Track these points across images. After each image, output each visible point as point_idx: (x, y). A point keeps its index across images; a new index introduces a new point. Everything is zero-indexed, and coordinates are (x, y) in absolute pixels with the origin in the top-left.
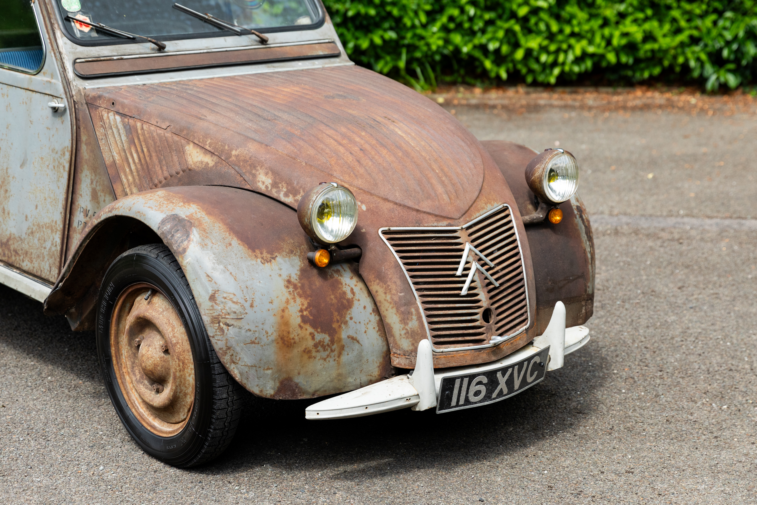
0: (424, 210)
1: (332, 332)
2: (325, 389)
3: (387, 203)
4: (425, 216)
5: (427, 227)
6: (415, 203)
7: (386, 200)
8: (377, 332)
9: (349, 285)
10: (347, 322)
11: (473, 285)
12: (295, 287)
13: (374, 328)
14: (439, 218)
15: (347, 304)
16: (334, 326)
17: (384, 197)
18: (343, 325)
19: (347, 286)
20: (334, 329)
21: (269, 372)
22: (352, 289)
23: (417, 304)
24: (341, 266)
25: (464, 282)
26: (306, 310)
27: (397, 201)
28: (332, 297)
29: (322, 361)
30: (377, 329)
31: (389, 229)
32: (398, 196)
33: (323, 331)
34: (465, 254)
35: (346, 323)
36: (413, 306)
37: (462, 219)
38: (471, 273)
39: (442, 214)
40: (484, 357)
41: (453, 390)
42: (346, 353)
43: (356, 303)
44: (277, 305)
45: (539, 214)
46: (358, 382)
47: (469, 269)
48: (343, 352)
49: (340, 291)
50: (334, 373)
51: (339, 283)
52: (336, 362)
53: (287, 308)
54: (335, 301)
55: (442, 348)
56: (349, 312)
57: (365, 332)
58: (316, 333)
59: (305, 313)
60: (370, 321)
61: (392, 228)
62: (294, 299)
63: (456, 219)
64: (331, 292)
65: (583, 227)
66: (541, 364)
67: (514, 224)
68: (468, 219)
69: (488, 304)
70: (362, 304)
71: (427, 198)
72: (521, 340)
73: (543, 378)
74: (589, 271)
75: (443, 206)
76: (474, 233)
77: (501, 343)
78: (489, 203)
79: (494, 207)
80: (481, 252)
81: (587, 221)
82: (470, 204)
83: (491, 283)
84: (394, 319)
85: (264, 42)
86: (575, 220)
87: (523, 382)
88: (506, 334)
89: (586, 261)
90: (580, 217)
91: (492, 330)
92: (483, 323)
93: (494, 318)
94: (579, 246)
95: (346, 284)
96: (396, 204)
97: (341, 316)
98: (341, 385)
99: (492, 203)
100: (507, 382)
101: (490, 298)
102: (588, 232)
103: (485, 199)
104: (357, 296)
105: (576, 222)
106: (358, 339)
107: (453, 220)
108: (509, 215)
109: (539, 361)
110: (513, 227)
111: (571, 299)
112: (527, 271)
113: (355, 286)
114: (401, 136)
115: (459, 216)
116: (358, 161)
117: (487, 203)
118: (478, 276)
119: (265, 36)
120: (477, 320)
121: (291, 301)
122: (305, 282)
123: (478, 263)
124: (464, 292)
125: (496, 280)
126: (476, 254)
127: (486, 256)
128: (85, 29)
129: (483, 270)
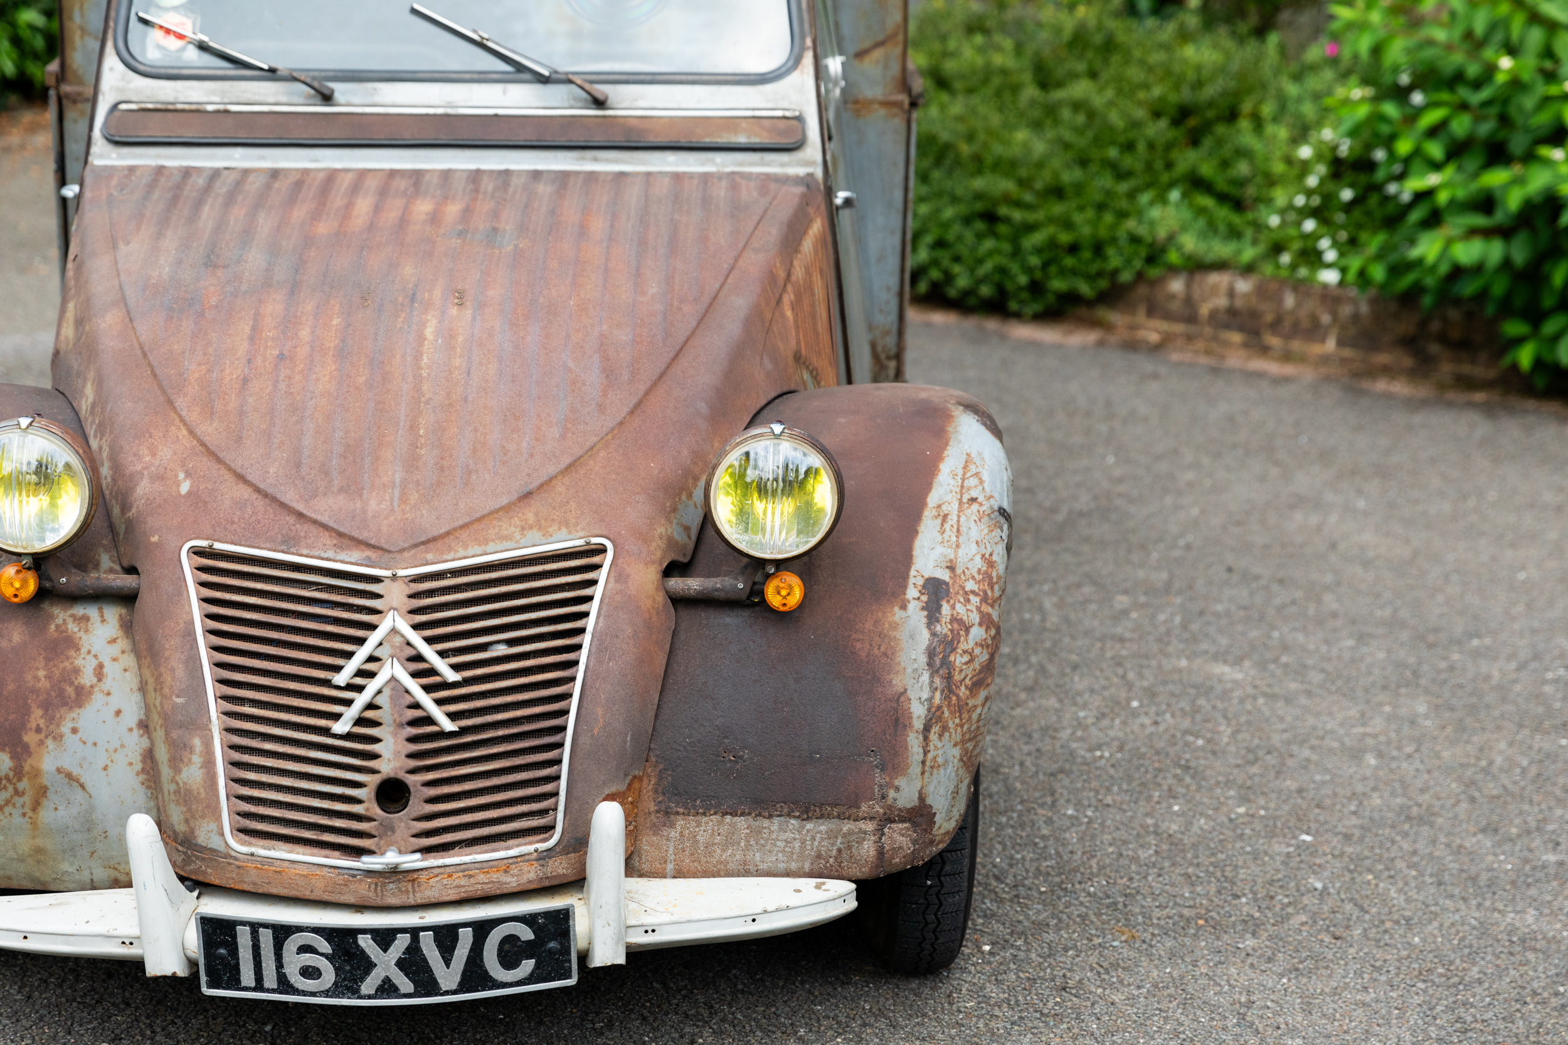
0: (319, 518)
1: (20, 752)
2: (8, 873)
3: (241, 486)
4: (313, 530)
5: (306, 556)
6: (301, 497)
7: (241, 478)
8: (138, 774)
9: (95, 656)
10: (62, 736)
11: (370, 714)
13: (130, 764)
14: (346, 541)
15: (73, 695)
16: (26, 738)
17: (239, 470)
18: (49, 742)
19: (90, 658)
20: (26, 748)
22: (101, 666)
23: (210, 730)
24: (100, 609)
25: (348, 703)
27: (262, 486)
28: (41, 673)
30: (139, 766)
31: (211, 547)
32: (271, 474)
34: (374, 638)
35: (59, 738)
36: (198, 732)
37: (406, 554)
38: (372, 686)
39: (356, 534)
40: (363, 890)
41: (237, 948)
42: (53, 806)
43: (98, 698)
45: (736, 579)
46: (85, 876)
47: (371, 675)
48: (45, 802)
49: (67, 664)
50: (25, 844)
51: (70, 642)
52: (27, 819)
54: (44, 684)
55: (255, 845)
56: (73, 715)
57: (105, 769)
60: (122, 746)
61: (218, 546)
63: (389, 552)
64: (41, 662)
65: (924, 636)
66: (544, 943)
67: (598, 591)
68: (430, 557)
69: (401, 768)
70: (115, 702)
71: (341, 490)
72: (513, 876)
73: (571, 982)
74: (906, 748)
75: (370, 514)
76: (431, 593)
77: (422, 869)
78: (540, 529)
79: (550, 539)
80: (429, 640)
81: (951, 622)
82: (461, 523)
83: (429, 720)
84: (162, 754)
85: (599, 103)
86: (898, 614)
87: (475, 975)
88: (451, 852)
89: (897, 720)
90: (923, 609)
91: (393, 831)
92: (377, 811)
93: (417, 806)
94: (877, 680)
95: (89, 652)
96: (258, 490)
97: (51, 719)
98: (45, 875)
99: (551, 530)
100: (400, 964)
101: (411, 756)
102: (938, 649)
103: (530, 517)
104: (107, 684)
105: (897, 618)
106: (82, 781)
107: (380, 552)
108: (597, 567)
109: (532, 937)
110: (590, 599)
111: (812, 808)
112: (583, 711)
113: (114, 660)
114: (421, 338)
115: (406, 545)
116: (245, 381)
117: (531, 528)
118: (391, 697)
119: (602, 90)
120: (359, 801)
123: (402, 665)
124: (340, 727)
125: (453, 716)
126: (409, 644)
127: (442, 654)
128: (173, 43)
129: (414, 686)
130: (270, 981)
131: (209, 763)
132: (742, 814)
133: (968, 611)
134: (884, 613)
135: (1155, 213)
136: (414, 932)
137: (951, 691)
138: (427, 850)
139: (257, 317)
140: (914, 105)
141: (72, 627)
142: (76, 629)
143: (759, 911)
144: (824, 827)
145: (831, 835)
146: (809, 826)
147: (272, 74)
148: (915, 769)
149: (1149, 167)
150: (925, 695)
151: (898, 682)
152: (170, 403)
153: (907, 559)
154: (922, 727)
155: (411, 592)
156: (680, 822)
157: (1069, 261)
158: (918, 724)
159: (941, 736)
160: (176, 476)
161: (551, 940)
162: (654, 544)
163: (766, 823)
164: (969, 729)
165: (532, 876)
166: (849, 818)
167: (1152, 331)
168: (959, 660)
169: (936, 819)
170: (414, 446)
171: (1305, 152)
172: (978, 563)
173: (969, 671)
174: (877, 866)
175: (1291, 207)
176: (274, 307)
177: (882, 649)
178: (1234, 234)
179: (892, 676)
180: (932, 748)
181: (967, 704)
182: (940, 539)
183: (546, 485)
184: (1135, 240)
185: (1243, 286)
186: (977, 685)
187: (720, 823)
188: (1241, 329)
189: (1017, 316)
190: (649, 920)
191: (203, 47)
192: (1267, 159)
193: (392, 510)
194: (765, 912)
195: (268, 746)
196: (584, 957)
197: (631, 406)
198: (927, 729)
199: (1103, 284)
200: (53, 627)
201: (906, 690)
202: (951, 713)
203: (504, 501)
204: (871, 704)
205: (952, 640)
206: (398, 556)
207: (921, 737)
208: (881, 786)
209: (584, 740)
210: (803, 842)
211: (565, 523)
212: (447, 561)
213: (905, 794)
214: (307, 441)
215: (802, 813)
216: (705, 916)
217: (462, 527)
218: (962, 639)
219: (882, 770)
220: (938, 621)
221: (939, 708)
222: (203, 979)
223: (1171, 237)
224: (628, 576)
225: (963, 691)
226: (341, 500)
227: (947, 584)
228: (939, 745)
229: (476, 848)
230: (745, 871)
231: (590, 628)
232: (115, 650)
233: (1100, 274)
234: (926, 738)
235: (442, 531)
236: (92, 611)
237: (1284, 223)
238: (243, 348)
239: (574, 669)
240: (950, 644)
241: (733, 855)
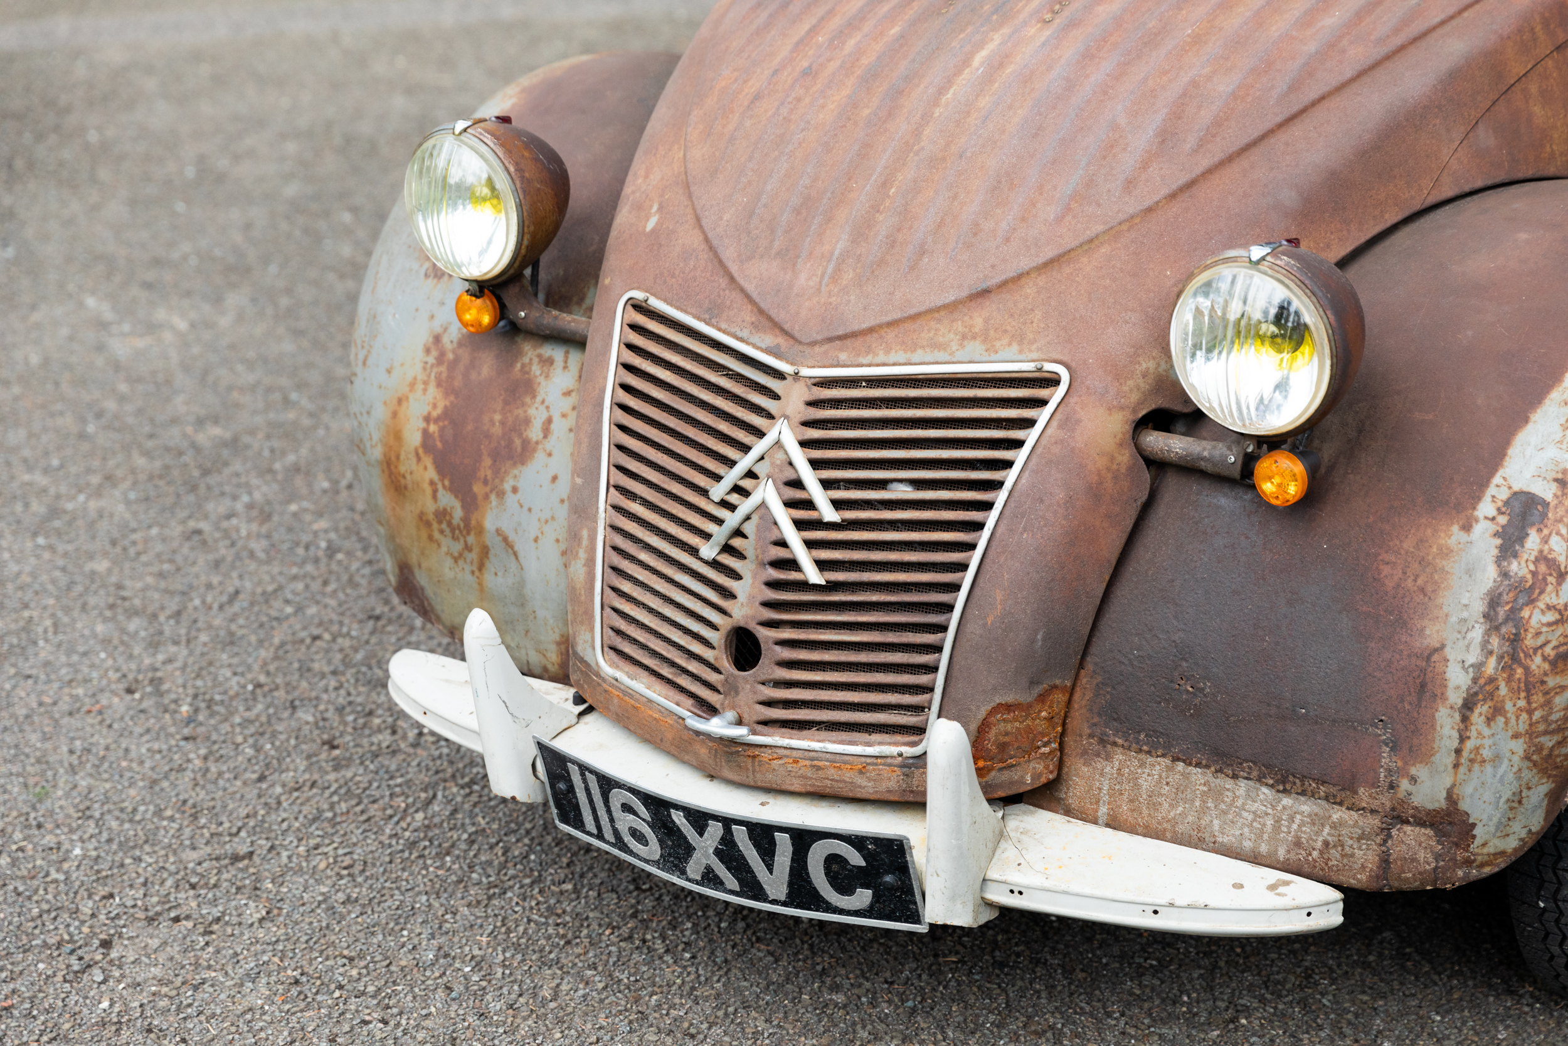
0: (747, 285)
1: (471, 504)
3: (696, 231)
4: (738, 300)
5: (724, 332)
6: (739, 256)
7: (699, 221)
8: (563, 554)
9: (548, 408)
10: (504, 493)
11: (737, 542)
12: (441, 358)
13: (558, 541)
14: (764, 321)
15: (519, 449)
16: (475, 488)
17: (700, 212)
18: (493, 497)
19: (542, 408)
20: (474, 497)
22: (549, 421)
23: (597, 522)
24: (567, 353)
25: (719, 522)
26: (437, 420)
27: (711, 235)
28: (497, 417)
29: (449, 562)
30: (564, 545)
31: (647, 300)
32: (724, 222)
33: (454, 490)
34: (760, 447)
35: (501, 494)
37: (817, 349)
38: (744, 508)
39: (773, 313)
40: (702, 755)
41: (573, 787)
42: (493, 570)
43: (540, 457)
44: (395, 384)
47: (746, 493)
48: (488, 564)
49: (520, 411)
51: (530, 386)
52: (475, 578)
53: (407, 398)
54: (497, 430)
55: (622, 670)
56: (516, 472)
57: (536, 540)
58: (440, 486)
59: (433, 428)
60: (553, 518)
61: (654, 301)
62: (426, 383)
63: (800, 343)
64: (499, 405)
65: (1490, 574)
66: (879, 875)
67: (1035, 436)
68: (843, 357)
69: (753, 617)
70: (554, 465)
71: (779, 254)
72: (869, 779)
73: (920, 928)
74: (1433, 727)
75: (795, 290)
76: (837, 403)
77: (766, 746)
78: (984, 341)
79: (994, 357)
80: (815, 464)
81: (1536, 561)
82: (889, 318)
86: (1456, 535)
87: (804, 891)
88: (805, 733)
89: (1423, 686)
90: (1496, 534)
91: (737, 693)
92: (726, 664)
93: (766, 668)
94: (1402, 623)
95: (543, 402)
96: (707, 240)
97: (497, 472)
99: (998, 344)
100: (719, 854)
101: (767, 604)
102: (1505, 597)
104: (551, 444)
105: (1452, 542)
106: (516, 548)
107: (791, 342)
108: (1042, 402)
109: (863, 864)
110: (1022, 444)
111: (1291, 778)
112: (977, 591)
113: (564, 416)
114: (966, 62)
115: (819, 337)
116: (757, 98)
117: (974, 338)
118: (758, 527)
120: (711, 645)
121: (420, 387)
122: (465, 355)
123: (777, 489)
124: (708, 550)
125: (822, 565)
126: (791, 464)
127: (825, 484)
129: (784, 518)
130: (608, 834)
131: (591, 562)
132: (1198, 765)
134: (1436, 531)
136: (726, 822)
137: (1514, 658)
138: (775, 724)
139: (826, 17)
141: (536, 369)
142: (538, 373)
143: (1163, 902)
144: (1307, 807)
145: (1317, 821)
146: (1287, 801)
148: (1445, 758)
150: (1472, 658)
151: (1433, 634)
153: (1496, 457)
154: (1460, 702)
155: (811, 398)
156: (1119, 756)
158: (1456, 698)
159: (1489, 720)
160: (651, 207)
161: (888, 873)
162: (1130, 383)
163: (1229, 784)
164: (1545, 719)
165: (892, 785)
166: (1341, 804)
168: (1537, 617)
169: (1477, 831)
170: (876, 208)
173: (1554, 636)
174: (1378, 877)
177: (1420, 582)
179: (1426, 622)
180: (1473, 733)
181: (1543, 682)
182: (1558, 436)
183: (1012, 282)
187: (1169, 769)
190: (1017, 878)
193: (819, 290)
194: (1172, 905)
195: (644, 556)
197: (1174, 187)
198: (1468, 705)
200: (519, 365)
201: (1443, 646)
202: (1511, 690)
203: (950, 297)
204: (1387, 655)
205: (1532, 587)
206: (808, 350)
207: (1457, 716)
208: (1389, 771)
209: (970, 628)
210: (1278, 821)
211: (1019, 338)
212: (862, 365)
213: (1425, 791)
214: (772, 185)
215: (1277, 782)
216: (1087, 891)
217: (891, 324)
218: (1549, 588)
219: (1392, 749)
220: (1515, 555)
221: (1492, 680)
222: (554, 810)
224: (1078, 422)
225: (1537, 663)
226: (773, 268)
227: (1546, 504)
228: (1486, 732)
229: (834, 735)
231: (1008, 485)
232: (566, 404)
234: (1465, 719)
235: (864, 326)
236: (559, 355)
238: (784, 53)
239: (977, 534)
240: (1528, 592)
241: (1185, 815)
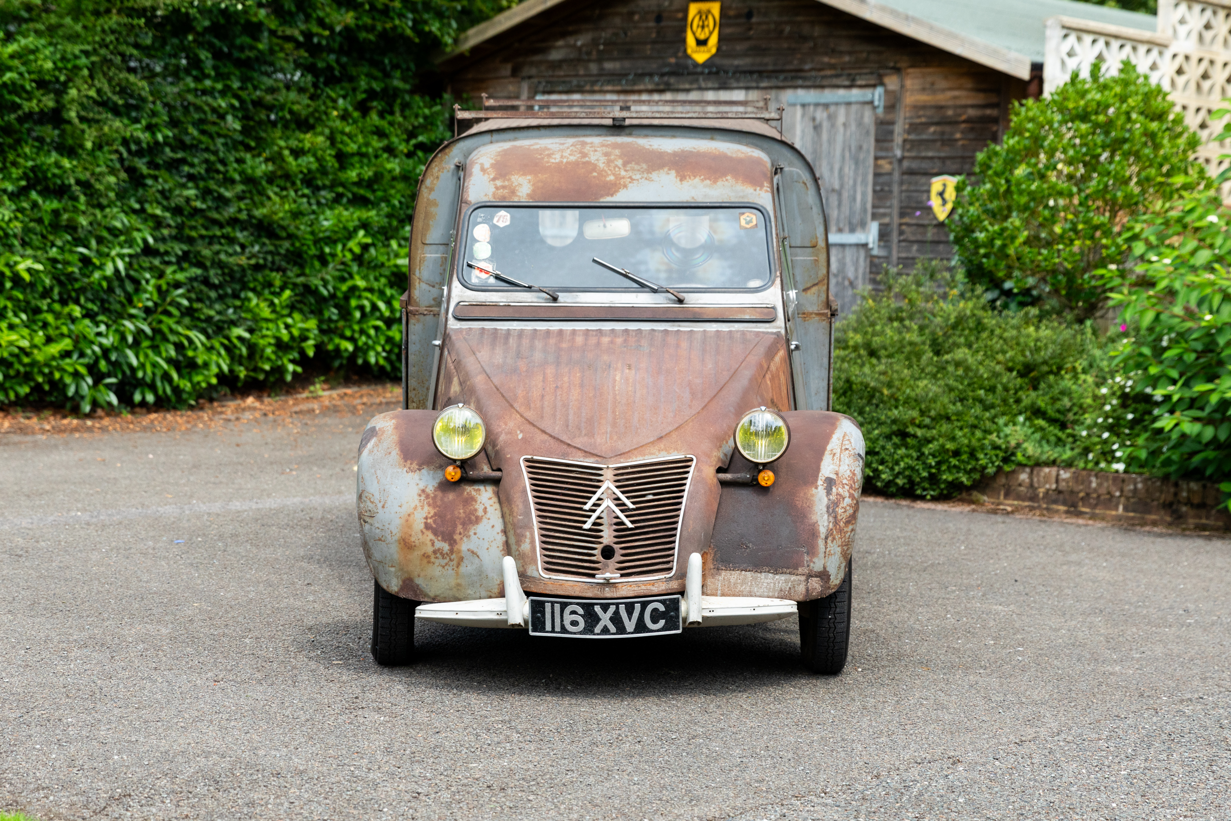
0: (576, 445)
1: (452, 542)
3: (544, 435)
4: (574, 450)
5: (573, 461)
6: (569, 438)
7: (544, 432)
8: (501, 551)
9: (483, 504)
10: (470, 536)
11: (598, 521)
12: (427, 496)
13: (498, 547)
14: (588, 454)
15: (474, 520)
16: (455, 537)
17: (542, 429)
18: (464, 538)
19: (481, 505)
20: (455, 541)
21: (393, 569)
22: (485, 509)
23: (533, 529)
24: (485, 486)
25: (589, 517)
26: (431, 518)
27: (552, 434)
28: (461, 511)
29: (440, 568)
30: (501, 548)
31: (532, 458)
32: (556, 430)
33: (444, 540)
34: (600, 491)
35: (468, 537)
36: (528, 530)
37: (612, 459)
38: (599, 510)
39: (592, 451)
40: (596, 591)
41: (545, 614)
42: (465, 565)
43: (485, 521)
44: (405, 510)
45: (747, 472)
46: (478, 595)
47: (599, 505)
48: (462, 564)
49: (472, 507)
50: (453, 582)
51: (473, 499)
52: (454, 571)
53: (414, 513)
54: (462, 515)
55: (551, 575)
56: (474, 528)
57: (487, 548)
58: (436, 541)
59: (429, 521)
60: (495, 540)
61: (536, 458)
62: (422, 507)
63: (606, 458)
64: (461, 507)
65: (825, 500)
66: (669, 613)
67: (690, 476)
68: (622, 460)
69: (611, 542)
70: (492, 522)
71: (585, 435)
72: (656, 588)
73: (679, 632)
74: (818, 546)
75: (598, 444)
76: (624, 474)
77: (621, 583)
78: (667, 451)
79: (670, 455)
80: (623, 492)
81: (837, 495)
82: (634, 447)
83: (623, 523)
84: (512, 540)
85: (681, 301)
86: (814, 491)
87: (641, 626)
88: (631, 576)
89: (814, 534)
90: (824, 489)
91: (608, 567)
92: (601, 559)
93: (617, 557)
94: (805, 517)
95: (481, 503)
96: (551, 436)
97: (465, 529)
98: (461, 596)
99: (672, 451)
100: (611, 619)
101: (615, 537)
102: (831, 506)
103: (662, 446)
104: (488, 515)
105: (813, 493)
106: (478, 554)
107: (602, 459)
108: (689, 466)
109: (664, 610)
110: (686, 478)
111: (778, 569)
112: (685, 522)
113: (491, 506)
114: (615, 381)
115: (612, 456)
116: (543, 396)
117: (663, 450)
118: (607, 514)
119: (682, 295)
120: (594, 555)
121: (419, 509)
122: (439, 494)
123: (612, 502)
124: (586, 526)
125: (632, 522)
126: (614, 493)
127: (628, 498)
128: (484, 276)
129: (617, 510)
130: (558, 628)
131: (533, 542)
132: (749, 571)
133: (845, 492)
134: (808, 490)
135: (1008, 430)
136: (617, 605)
137: (837, 524)
138: (622, 575)
139: (544, 374)
140: (833, 315)
141: (473, 493)
142: (475, 494)
143: (756, 606)
144: (783, 577)
145: (786, 581)
146: (777, 577)
147: (529, 289)
148: (822, 555)
149: (1005, 401)
150: (826, 524)
151: (814, 518)
152: (512, 406)
153: (818, 469)
155: (615, 474)
156: (723, 573)
157: (954, 461)
158: (823, 536)
159: (832, 542)
160: (516, 432)
161: (672, 611)
162: (713, 459)
163: (759, 575)
164: (844, 541)
165: (663, 588)
166: (794, 574)
167: (1009, 504)
168: (840, 511)
169: (831, 578)
170: (615, 419)
171: (1104, 391)
172: (848, 473)
173: (844, 516)
174: (806, 596)
175: (1096, 424)
176: (550, 371)
177: (807, 504)
178: (1059, 442)
179: (811, 516)
180: (828, 547)
181: (844, 530)
182: (832, 461)
183: (668, 434)
184: (996, 447)
185: (1065, 475)
186: (848, 523)
187: (740, 574)
188: (1064, 503)
189: (922, 498)
190: (711, 606)
191: (498, 278)
192: (1081, 396)
193: (607, 442)
194: (759, 606)
195: (557, 534)
196: (685, 620)
197: (702, 407)
198: (826, 538)
199: (977, 476)
200: (465, 493)
201: (817, 522)
202: (837, 533)
203: (652, 440)
204: (802, 527)
205: (837, 502)
206: (610, 460)
207: (824, 542)
208: (807, 561)
209: (684, 533)
210: (775, 584)
211: (676, 449)
212: (629, 462)
213: (818, 566)
214: (571, 417)
215: (774, 571)
216: (734, 606)
217: (635, 449)
218: (841, 502)
219: (807, 554)
220: (831, 494)
221: (832, 530)
222: (530, 628)
223: (1018, 445)
224: (702, 470)
225: (842, 524)
226: (586, 439)
227: (835, 480)
228: (832, 546)
229: (641, 575)
230: (750, 595)
231: (687, 490)
232: (491, 502)
233: (974, 470)
234: (826, 543)
235: (627, 450)
236: (482, 488)
237: (1089, 436)
238: (540, 385)
239: (681, 505)
240: (836, 504)
241: (746, 588)
